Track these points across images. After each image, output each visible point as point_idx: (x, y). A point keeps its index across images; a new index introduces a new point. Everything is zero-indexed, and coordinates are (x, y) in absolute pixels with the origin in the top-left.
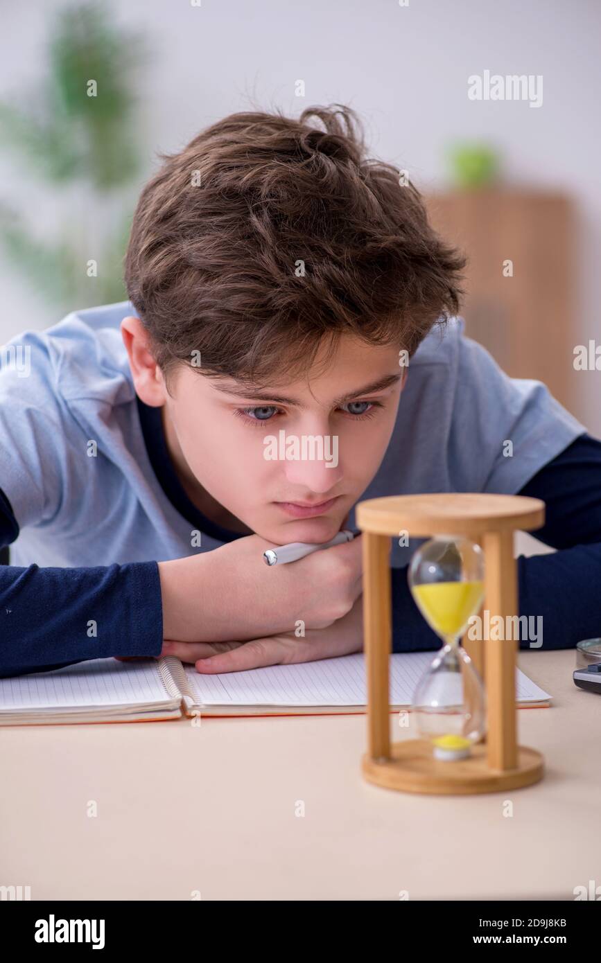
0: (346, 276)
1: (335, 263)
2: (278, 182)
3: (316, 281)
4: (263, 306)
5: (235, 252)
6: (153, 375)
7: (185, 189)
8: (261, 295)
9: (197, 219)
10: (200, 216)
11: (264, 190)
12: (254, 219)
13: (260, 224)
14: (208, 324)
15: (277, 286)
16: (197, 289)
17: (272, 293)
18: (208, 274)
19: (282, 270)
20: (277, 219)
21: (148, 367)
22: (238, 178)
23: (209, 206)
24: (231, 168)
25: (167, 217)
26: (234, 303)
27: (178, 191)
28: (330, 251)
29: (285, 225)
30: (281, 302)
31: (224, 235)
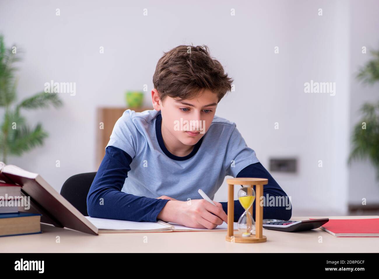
0: (208, 76)
1: (206, 73)
2: (193, 54)
3: (201, 76)
4: (189, 80)
5: (183, 69)
6: (158, 104)
7: (171, 57)
8: (188, 77)
9: (174, 63)
10: (174, 62)
11: (190, 56)
12: (188, 61)
13: (189, 63)
14: (175, 84)
15: (192, 76)
16: (173, 77)
17: (191, 77)
18: (176, 74)
19: (193, 72)
20: (193, 62)
21: (156, 101)
22: (184, 53)
23: (176, 60)
24: (183, 52)
25: (166, 63)
26: (182, 79)
27: (169, 57)
28: (204, 71)
29: (195, 64)
30: (193, 79)
31: (181, 65)
